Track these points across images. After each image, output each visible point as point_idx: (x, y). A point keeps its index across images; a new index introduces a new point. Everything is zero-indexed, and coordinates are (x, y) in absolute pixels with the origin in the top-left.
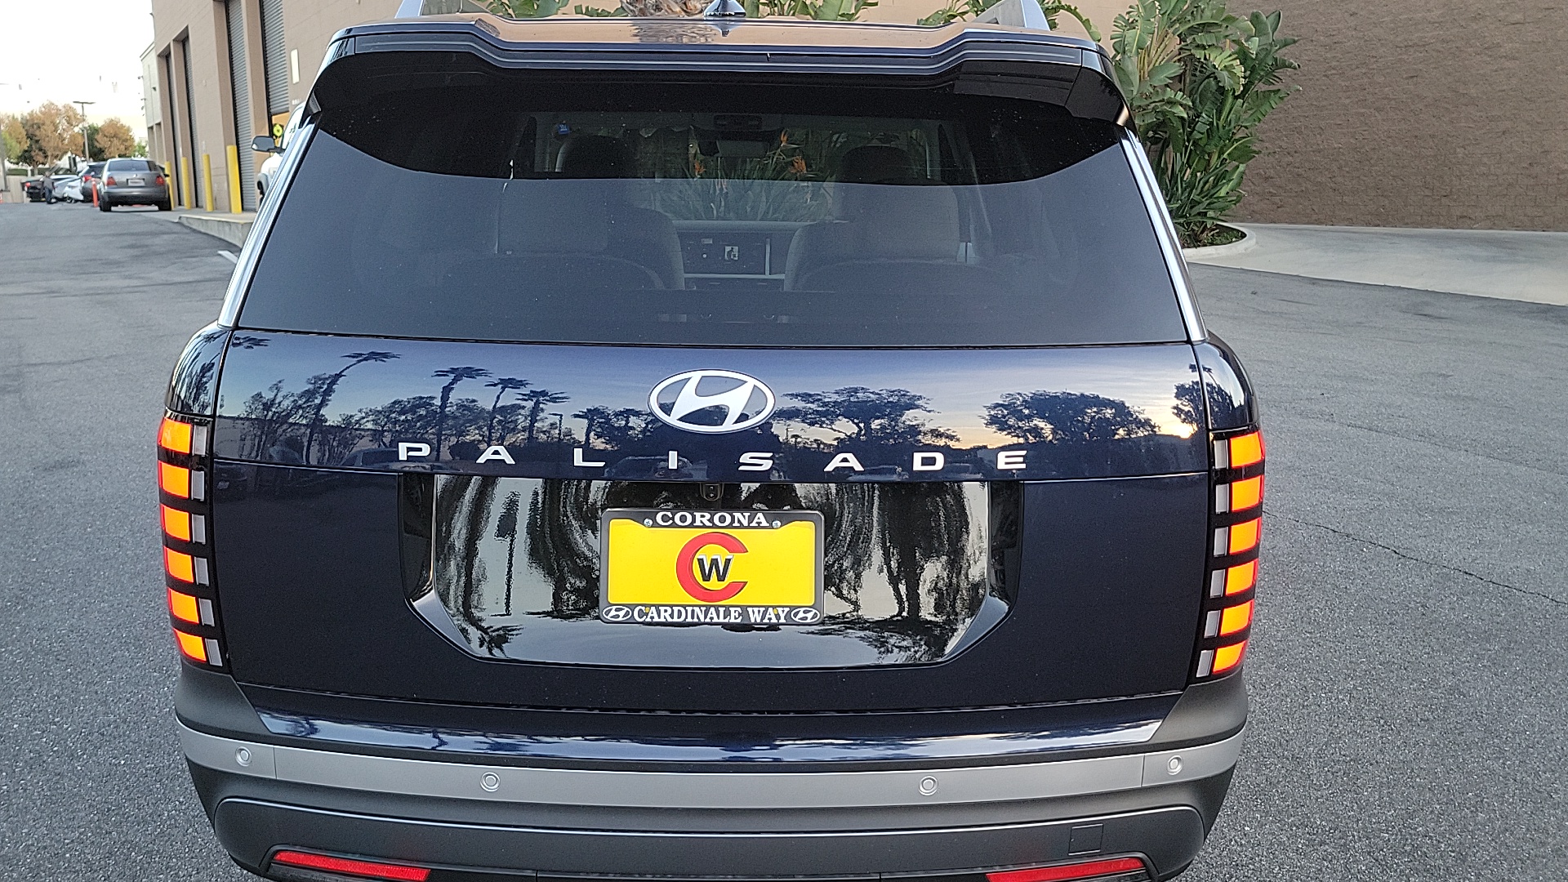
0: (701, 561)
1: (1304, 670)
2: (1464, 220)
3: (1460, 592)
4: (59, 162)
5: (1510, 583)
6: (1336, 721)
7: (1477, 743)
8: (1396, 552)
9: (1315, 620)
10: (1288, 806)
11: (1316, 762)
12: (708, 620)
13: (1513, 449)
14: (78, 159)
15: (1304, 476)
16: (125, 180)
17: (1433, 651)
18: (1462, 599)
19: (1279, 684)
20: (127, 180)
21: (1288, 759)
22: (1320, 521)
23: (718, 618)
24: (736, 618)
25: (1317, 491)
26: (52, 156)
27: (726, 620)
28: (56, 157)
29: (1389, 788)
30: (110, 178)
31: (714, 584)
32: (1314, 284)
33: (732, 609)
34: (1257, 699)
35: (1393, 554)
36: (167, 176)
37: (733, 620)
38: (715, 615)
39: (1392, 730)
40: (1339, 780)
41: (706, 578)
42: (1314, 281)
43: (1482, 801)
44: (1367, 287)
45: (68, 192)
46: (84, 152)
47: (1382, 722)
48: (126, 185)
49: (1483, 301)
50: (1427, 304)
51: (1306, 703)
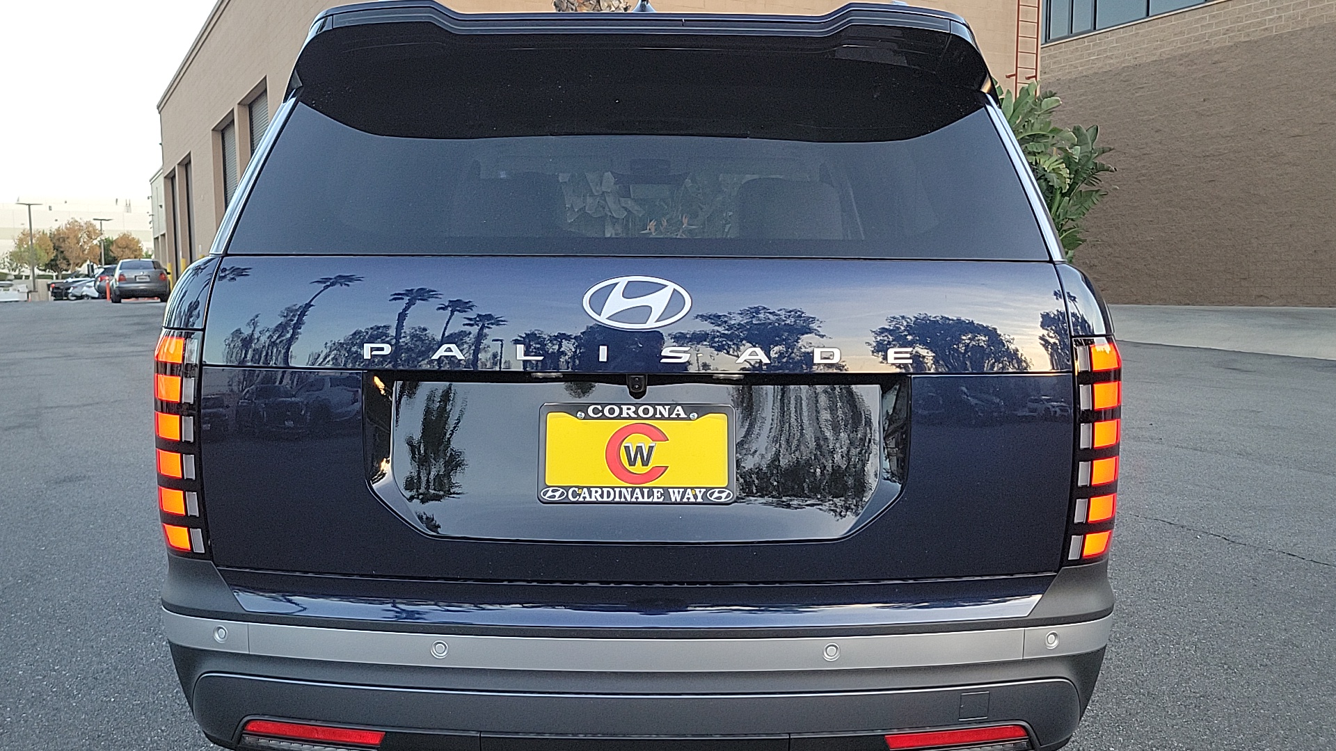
0: (627, 448)
1: (1153, 627)
2: (1262, 299)
3: (1285, 569)
4: (79, 269)
5: (1329, 562)
6: (1185, 666)
8: (1225, 539)
9: (1159, 590)
11: (1169, 698)
12: (634, 500)
14: (95, 266)
16: (133, 277)
18: (1288, 574)
19: (1132, 639)
20: (136, 277)
21: (1144, 695)
22: (1158, 516)
23: (643, 497)
24: (658, 498)
25: (1153, 494)
26: (74, 263)
27: (650, 500)
28: (77, 264)
30: (121, 275)
31: (639, 468)
32: (1137, 346)
33: (655, 490)
34: (1113, 649)
36: (169, 273)
37: (656, 500)
38: (640, 496)
39: (1235, 673)
40: (1191, 711)
41: (632, 463)
42: (1137, 345)
44: (1182, 349)
45: (85, 291)
46: (100, 261)
47: (1226, 667)
48: (134, 281)
49: (1285, 359)
50: (1235, 361)
51: (1157, 653)
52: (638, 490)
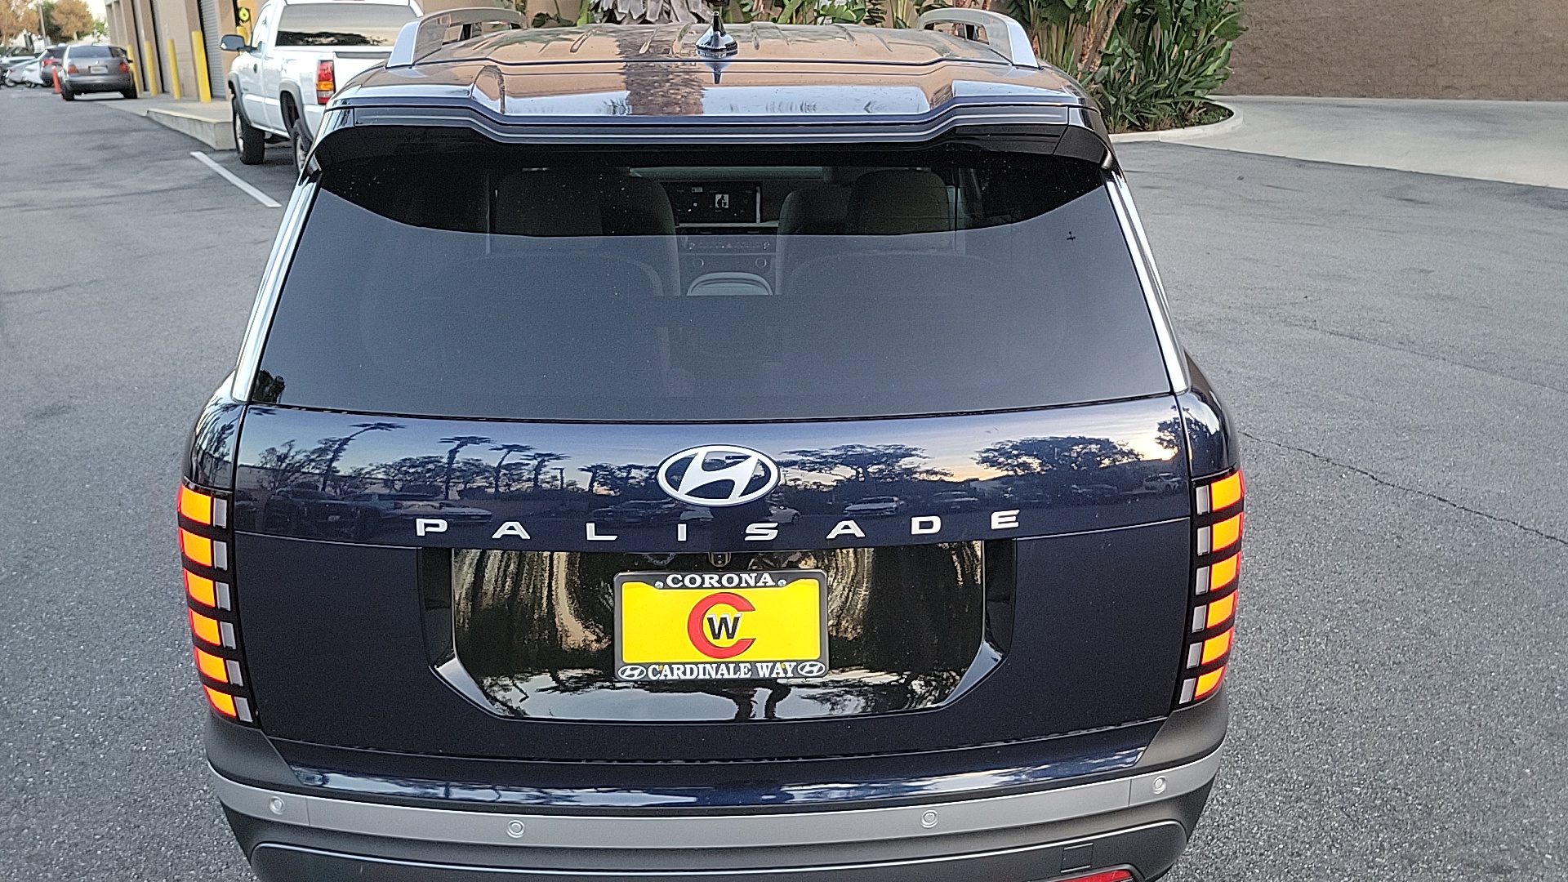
0: (711, 620)
2: (1450, 91)
3: (1434, 521)
4: (14, 41)
5: (1481, 509)
6: (1314, 666)
7: (1445, 687)
8: (1373, 477)
9: (1295, 556)
10: (1267, 761)
11: (1294, 712)
12: (719, 676)
13: (1489, 355)
14: (34, 37)
15: (1287, 393)
16: (87, 67)
17: (1407, 586)
18: (1435, 529)
20: (90, 67)
22: (1302, 445)
23: (729, 674)
24: (745, 674)
25: (1299, 410)
27: (736, 676)
28: (11, 35)
29: (1362, 738)
30: (72, 66)
31: (724, 642)
33: (742, 665)
35: (1371, 480)
36: (130, 61)
37: (743, 676)
38: (725, 672)
39: (1366, 674)
40: (1315, 731)
41: (716, 636)
43: (1448, 749)
44: (1353, 169)
45: (27, 76)
46: (40, 30)
47: (1357, 666)
48: (88, 73)
49: (1467, 184)
50: (1409, 186)
52: (723, 666)
